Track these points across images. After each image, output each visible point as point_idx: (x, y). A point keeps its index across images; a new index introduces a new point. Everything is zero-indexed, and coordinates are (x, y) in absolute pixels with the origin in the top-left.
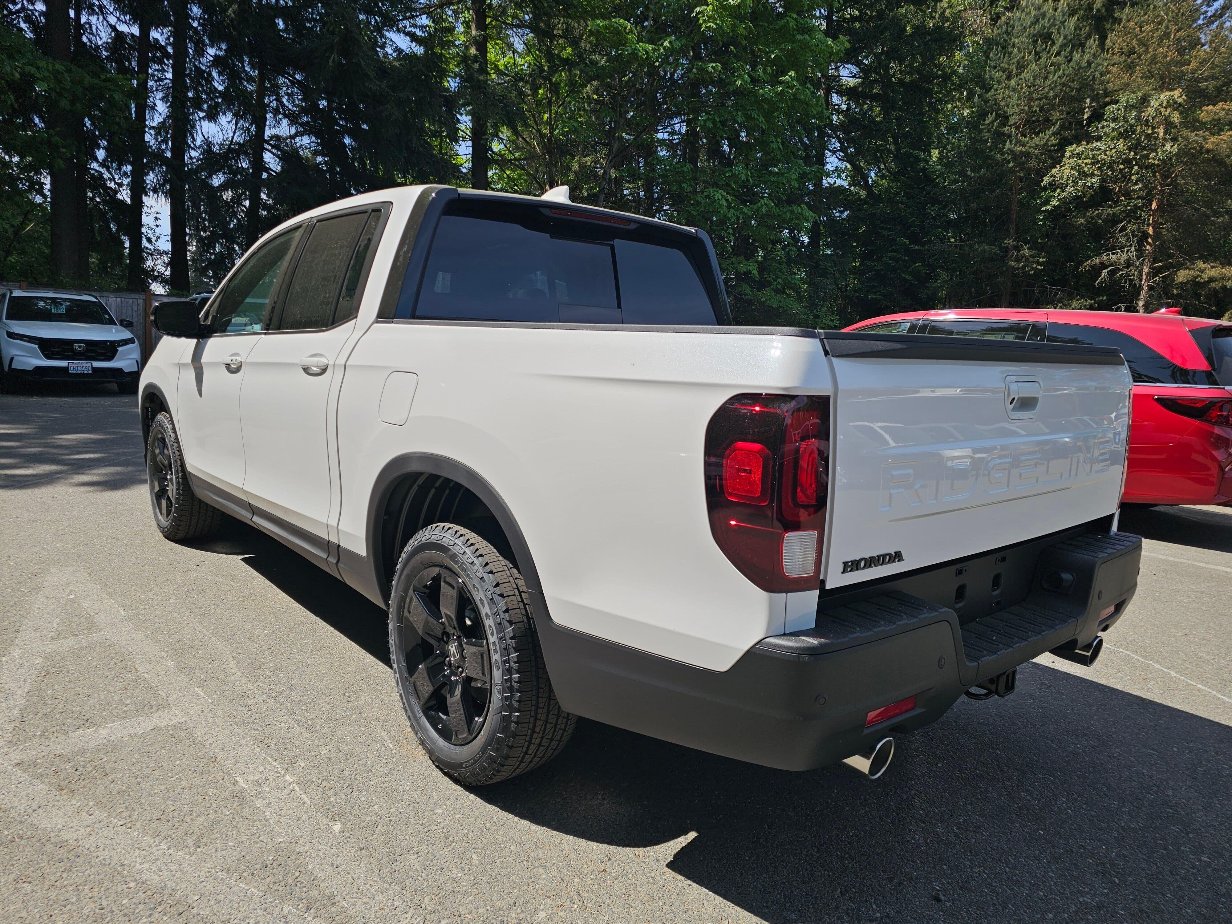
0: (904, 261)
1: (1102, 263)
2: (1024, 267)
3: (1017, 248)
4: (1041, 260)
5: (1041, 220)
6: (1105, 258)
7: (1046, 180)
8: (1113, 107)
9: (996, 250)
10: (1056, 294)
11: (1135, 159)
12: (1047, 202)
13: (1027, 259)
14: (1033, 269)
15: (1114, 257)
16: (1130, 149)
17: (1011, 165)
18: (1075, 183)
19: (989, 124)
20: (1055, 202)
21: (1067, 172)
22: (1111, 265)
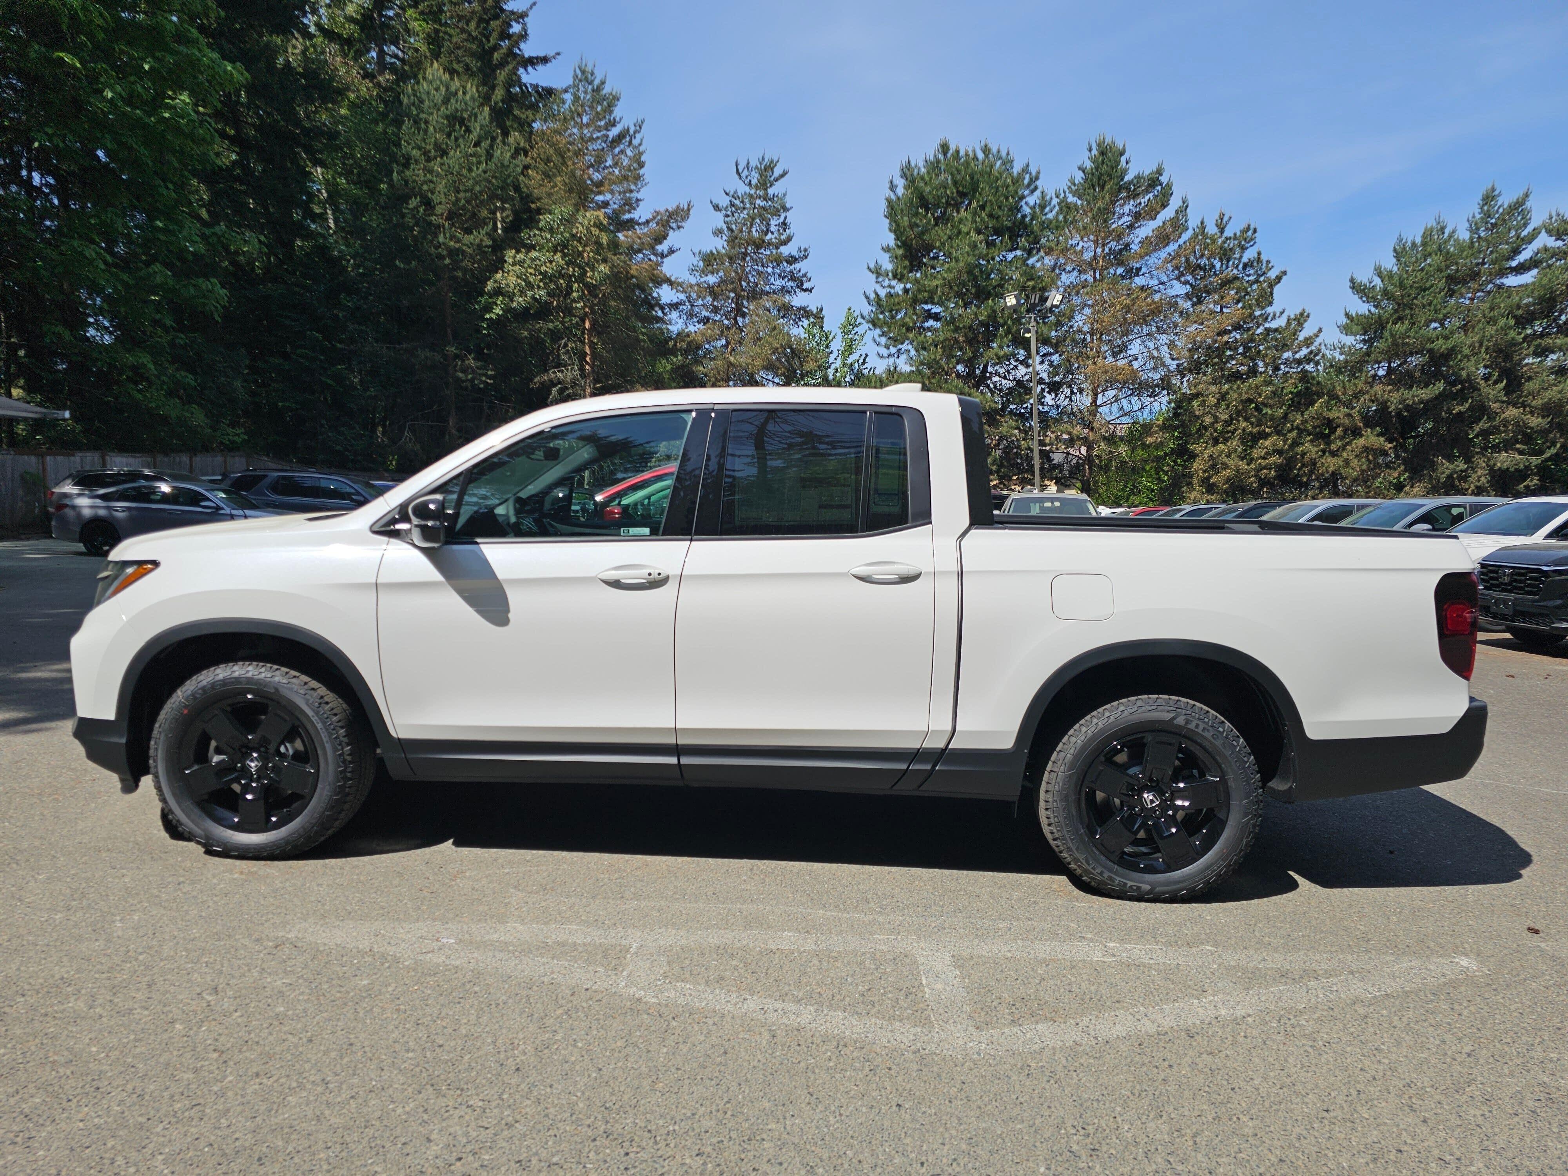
0: (321, 361)
1: (551, 381)
2: (472, 380)
3: (463, 358)
4: (490, 373)
5: (484, 329)
6: (553, 376)
7: (490, 286)
8: (548, 217)
9: (438, 357)
10: (507, 411)
11: (574, 276)
12: (488, 308)
13: (473, 372)
14: (482, 382)
15: (559, 375)
16: (567, 264)
17: (447, 261)
18: (522, 293)
19: (412, 210)
20: (498, 311)
21: (512, 280)
22: (560, 383)
